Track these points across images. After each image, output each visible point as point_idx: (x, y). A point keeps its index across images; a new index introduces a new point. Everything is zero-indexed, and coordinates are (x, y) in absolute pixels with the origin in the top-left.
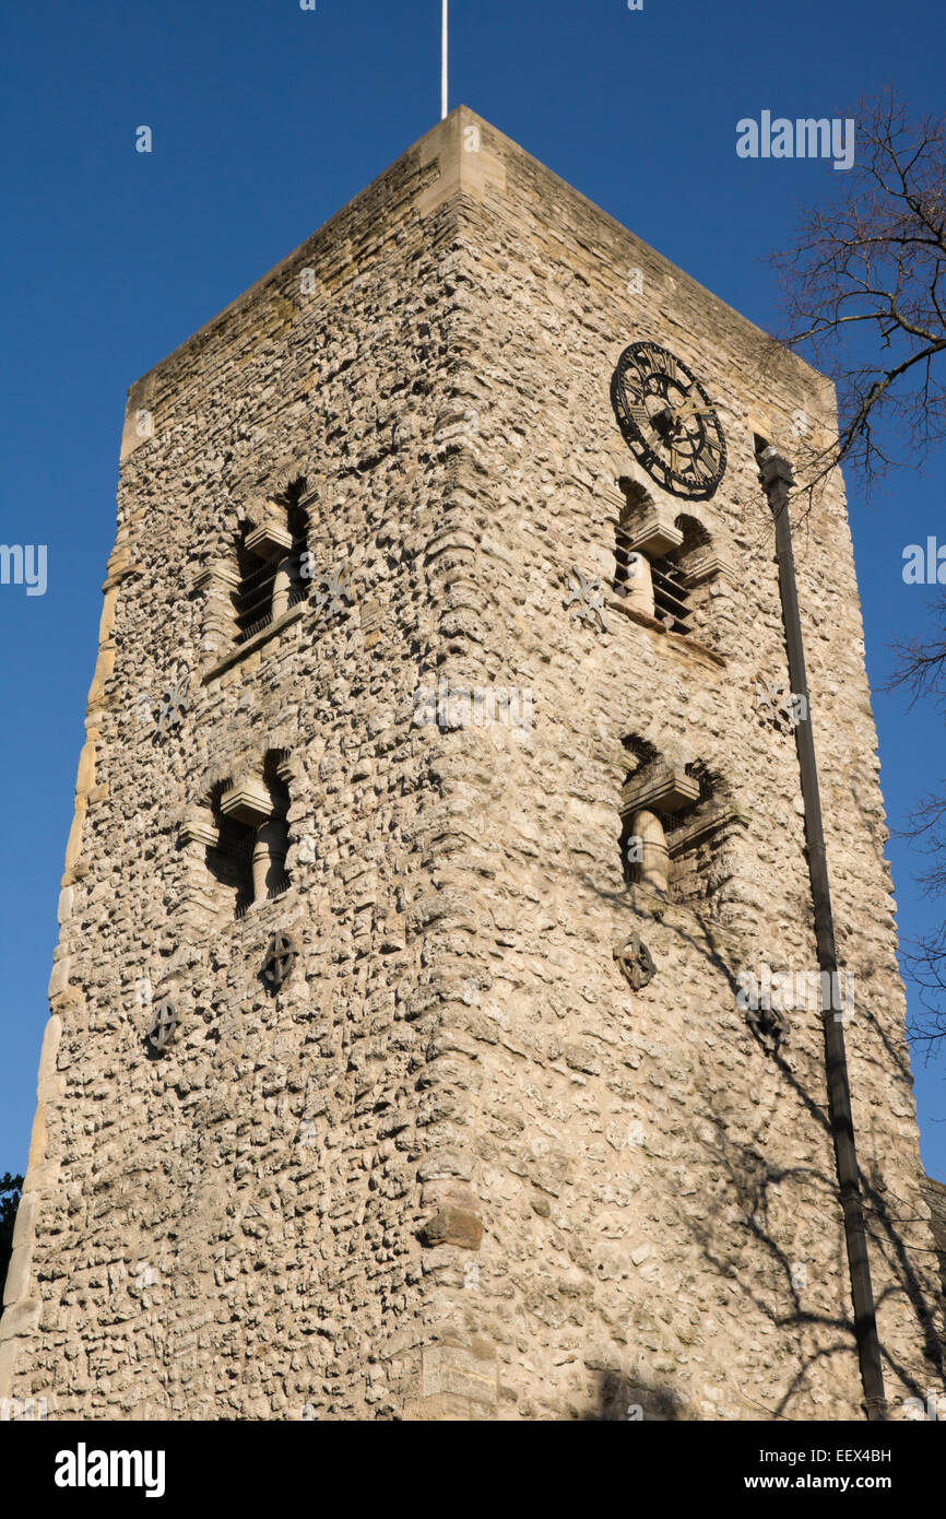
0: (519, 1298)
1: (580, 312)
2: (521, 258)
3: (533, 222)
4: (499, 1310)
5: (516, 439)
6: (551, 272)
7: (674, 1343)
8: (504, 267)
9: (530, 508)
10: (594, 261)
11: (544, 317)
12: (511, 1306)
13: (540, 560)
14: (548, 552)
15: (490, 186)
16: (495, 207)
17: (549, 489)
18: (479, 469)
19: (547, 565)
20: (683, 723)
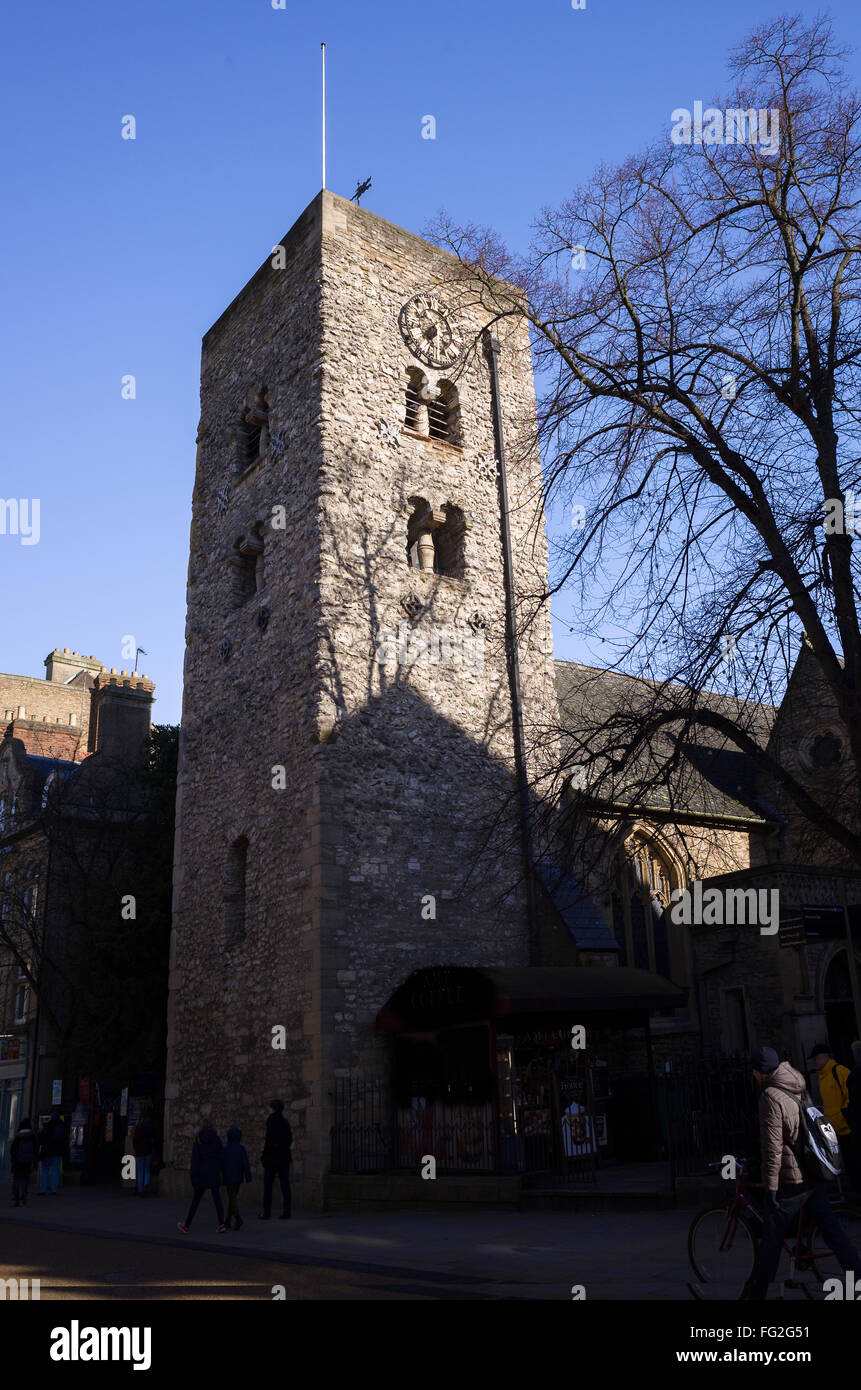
0: (354, 761)
1: (387, 284)
2: (355, 263)
3: (361, 242)
4: (345, 767)
5: (353, 359)
6: (371, 267)
7: (428, 769)
8: (346, 269)
9: (359, 393)
10: (395, 255)
11: (368, 291)
12: (350, 765)
13: (365, 418)
14: (370, 412)
15: (337, 229)
16: (341, 239)
17: (371, 381)
18: (332, 378)
19: (370, 420)
20: (441, 485)
